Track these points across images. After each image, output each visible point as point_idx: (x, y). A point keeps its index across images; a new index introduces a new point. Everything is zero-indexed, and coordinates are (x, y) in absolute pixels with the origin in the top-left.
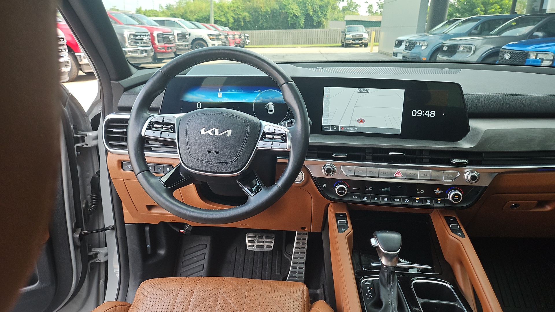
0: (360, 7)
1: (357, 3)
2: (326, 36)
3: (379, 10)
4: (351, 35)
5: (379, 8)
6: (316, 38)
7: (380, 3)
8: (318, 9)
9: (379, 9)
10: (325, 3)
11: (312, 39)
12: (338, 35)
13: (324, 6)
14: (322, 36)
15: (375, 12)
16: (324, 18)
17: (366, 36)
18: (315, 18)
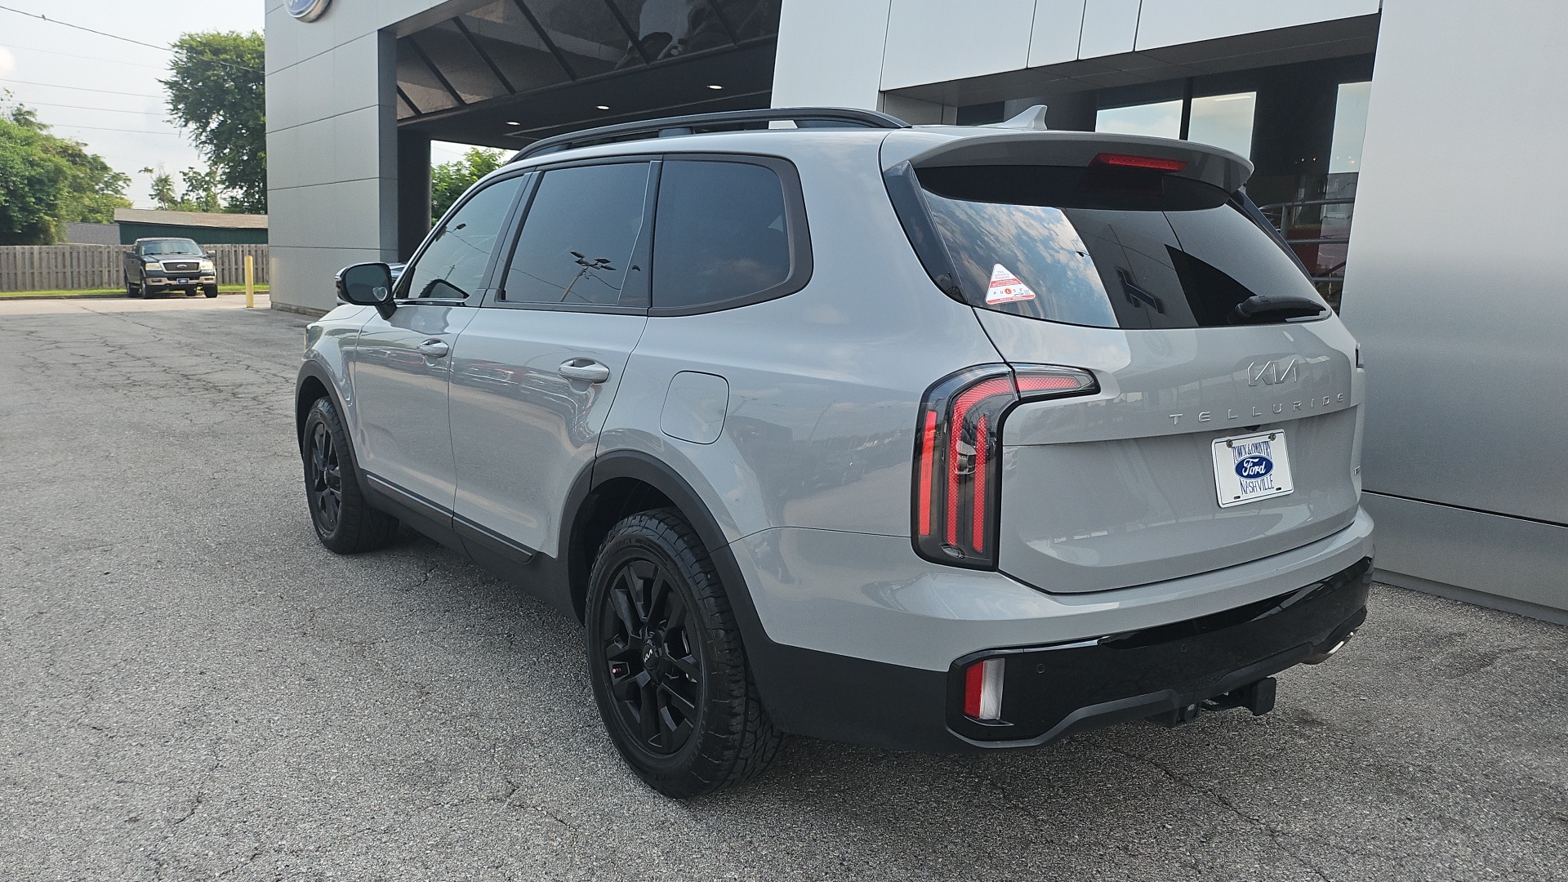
0: (128, 182)
1: (116, 170)
2: (64, 266)
3: (191, 193)
4: (161, 262)
5: (191, 188)
6: (28, 271)
7: (191, 174)
8: (23, 189)
9: (191, 191)
10: (48, 172)
11: (12, 276)
12: (105, 264)
13: (46, 180)
14: (49, 268)
15: (179, 200)
16: (46, 214)
17: (207, 266)
18: (16, 215)
